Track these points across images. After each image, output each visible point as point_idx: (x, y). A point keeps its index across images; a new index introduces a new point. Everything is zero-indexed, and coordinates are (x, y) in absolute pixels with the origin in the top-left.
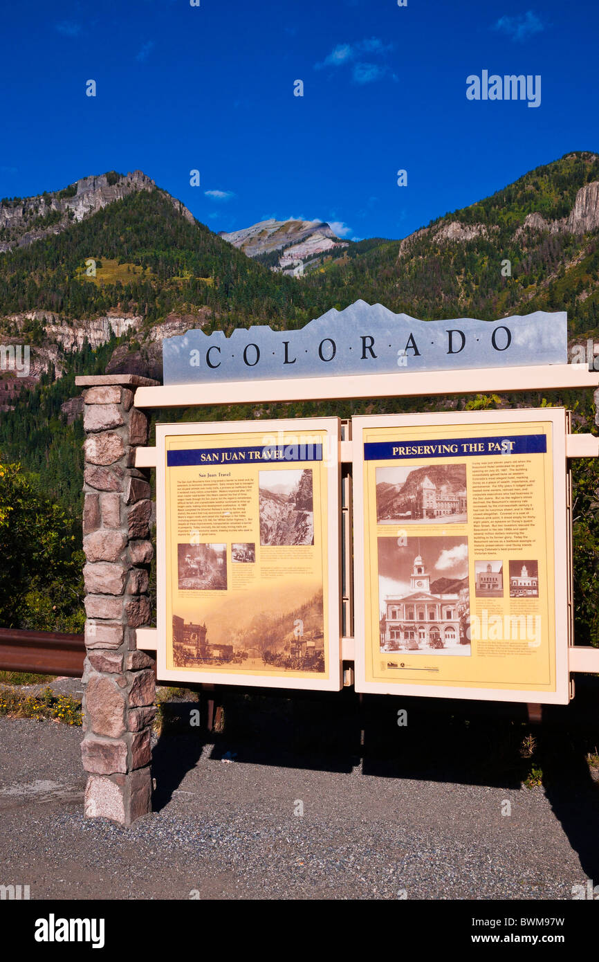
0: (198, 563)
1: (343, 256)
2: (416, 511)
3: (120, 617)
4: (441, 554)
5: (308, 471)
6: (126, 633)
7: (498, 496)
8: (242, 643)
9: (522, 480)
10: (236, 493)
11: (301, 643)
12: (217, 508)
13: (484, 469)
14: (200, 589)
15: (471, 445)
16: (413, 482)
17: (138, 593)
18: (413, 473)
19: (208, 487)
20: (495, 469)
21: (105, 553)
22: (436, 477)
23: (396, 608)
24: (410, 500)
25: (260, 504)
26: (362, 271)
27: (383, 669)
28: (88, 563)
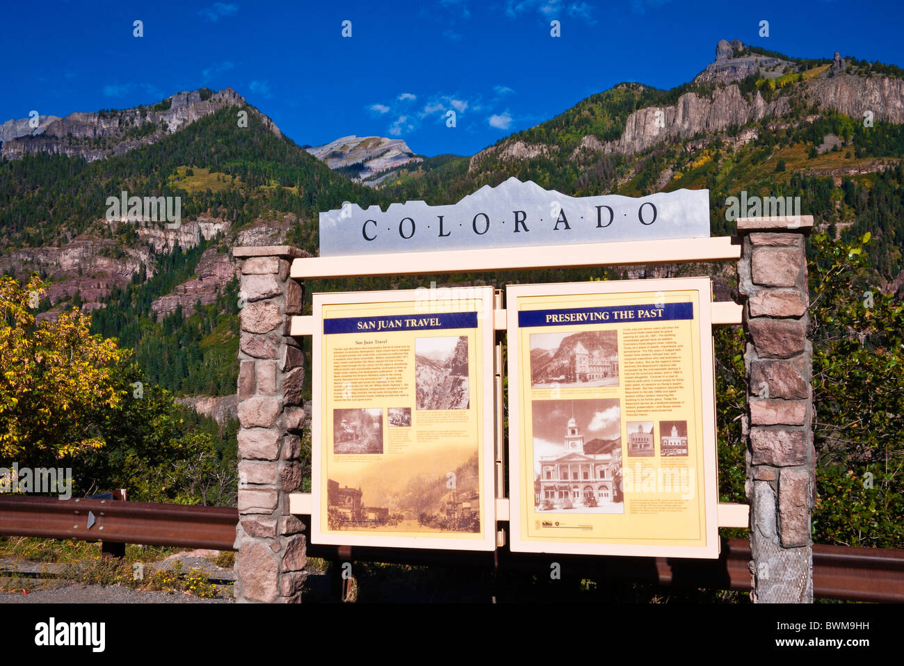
0: (354, 428)
1: (418, 169)
2: (569, 375)
3: (274, 482)
4: (594, 415)
5: (463, 338)
6: (280, 497)
7: (648, 361)
8: (398, 506)
9: (670, 345)
10: (392, 359)
11: (457, 504)
12: (374, 374)
13: (634, 335)
14: (356, 453)
15: (622, 312)
16: (566, 347)
17: (292, 459)
18: (566, 339)
19: (365, 353)
20: (645, 334)
21: (261, 419)
22: (588, 343)
23: (551, 468)
24: (564, 365)
25: (417, 370)
26: (436, 184)
27: (538, 528)
28: (243, 429)
